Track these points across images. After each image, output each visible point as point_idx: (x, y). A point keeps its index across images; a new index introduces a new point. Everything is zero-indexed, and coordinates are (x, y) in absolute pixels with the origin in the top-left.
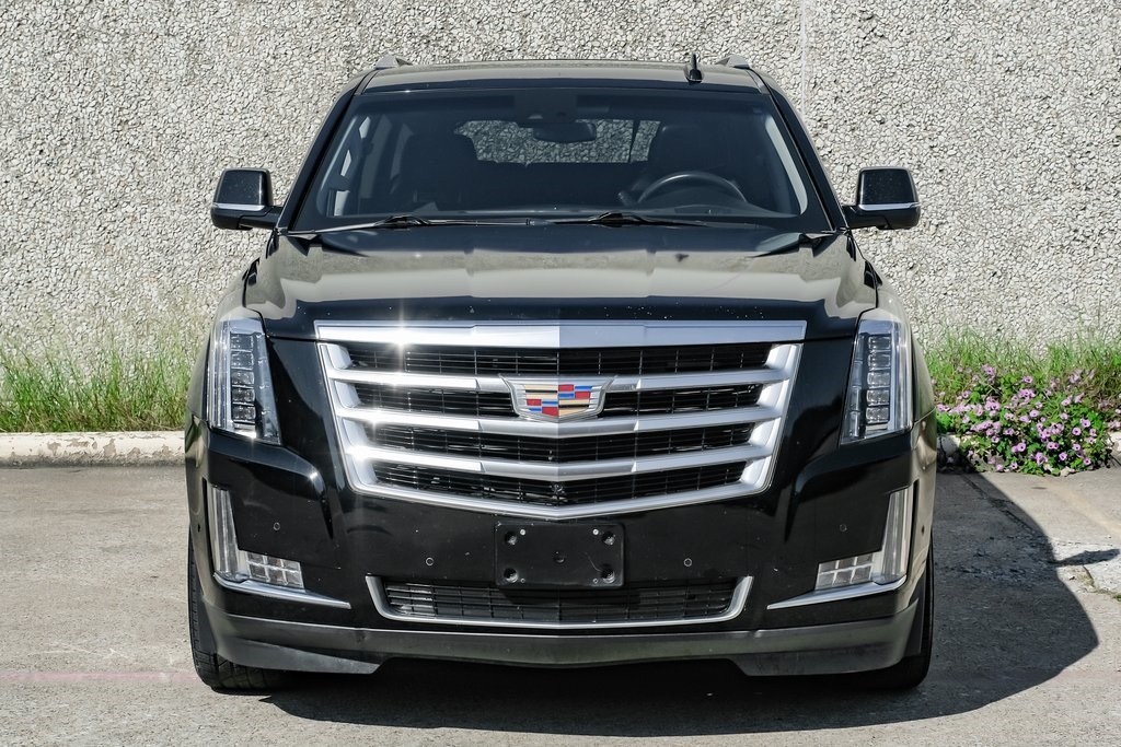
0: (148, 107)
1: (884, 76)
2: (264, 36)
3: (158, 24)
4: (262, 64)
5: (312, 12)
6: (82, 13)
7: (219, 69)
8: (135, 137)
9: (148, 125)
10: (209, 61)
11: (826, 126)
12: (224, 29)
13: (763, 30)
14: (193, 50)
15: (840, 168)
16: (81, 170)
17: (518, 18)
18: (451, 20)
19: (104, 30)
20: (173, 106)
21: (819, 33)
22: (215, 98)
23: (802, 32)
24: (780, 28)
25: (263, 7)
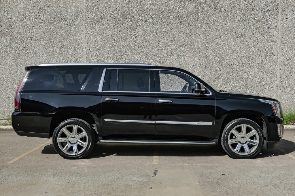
1: (292, 68)
2: (192, 62)
5: (200, 58)
6: (163, 59)
11: (282, 76)
12: (186, 61)
13: (272, 61)
15: (284, 83)
16: (162, 83)
17: (233, 59)
18: (222, 60)
21: (281, 61)
23: (278, 61)
24: (275, 61)
25: (192, 58)
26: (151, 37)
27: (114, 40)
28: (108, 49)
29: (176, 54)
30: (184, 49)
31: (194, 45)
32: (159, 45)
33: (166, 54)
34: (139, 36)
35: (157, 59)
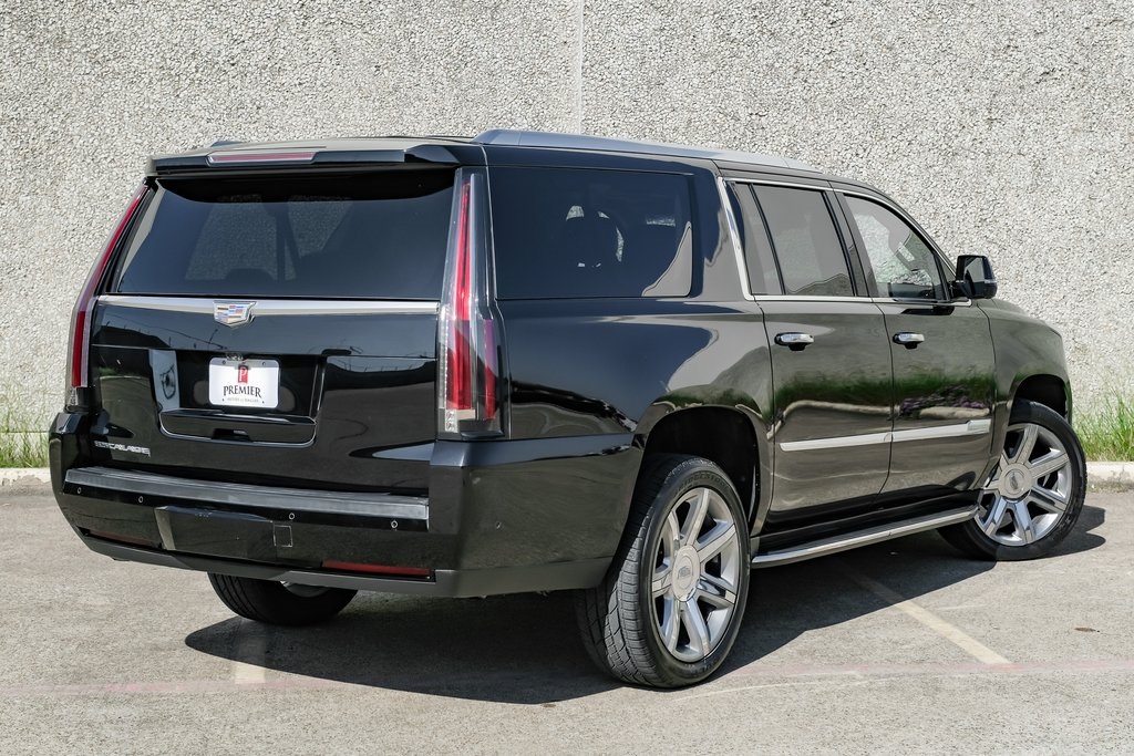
0: (1002, 209)
2: (1090, 157)
3: (1013, 146)
4: (1088, 178)
6: (957, 136)
7: (1056, 181)
8: (991, 231)
9: (1001, 221)
10: (1049, 175)
12: (1061, 151)
14: (1037, 165)
19: (972, 149)
20: (1020, 208)
22: (1052, 203)
25: (1091, 135)
26: (905, 27)
27: (726, 37)
28: (696, 81)
29: (1017, 115)
30: (1055, 90)
31: (1102, 74)
32: (939, 67)
33: (974, 112)
34: (848, 19)
35: (928, 135)
